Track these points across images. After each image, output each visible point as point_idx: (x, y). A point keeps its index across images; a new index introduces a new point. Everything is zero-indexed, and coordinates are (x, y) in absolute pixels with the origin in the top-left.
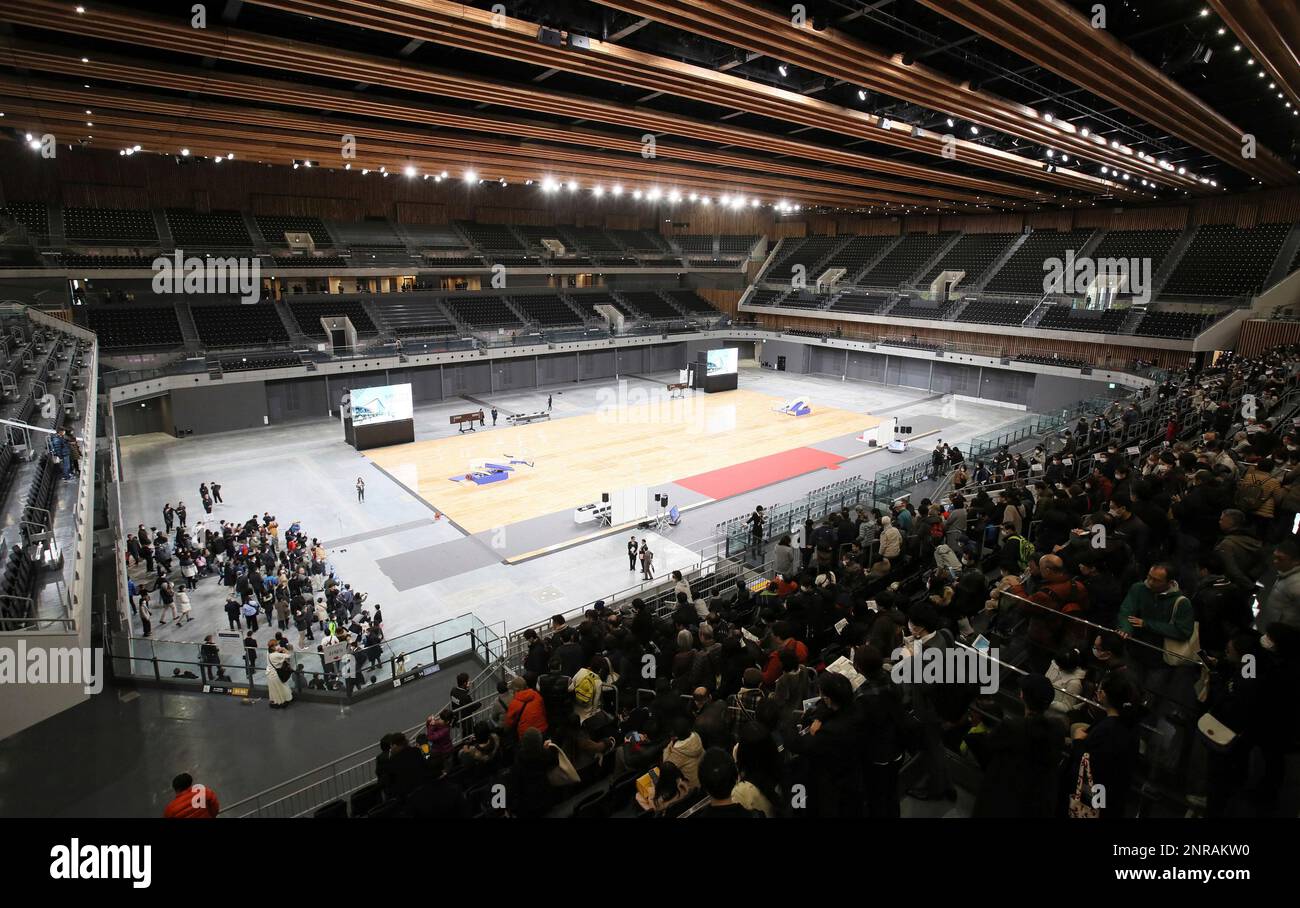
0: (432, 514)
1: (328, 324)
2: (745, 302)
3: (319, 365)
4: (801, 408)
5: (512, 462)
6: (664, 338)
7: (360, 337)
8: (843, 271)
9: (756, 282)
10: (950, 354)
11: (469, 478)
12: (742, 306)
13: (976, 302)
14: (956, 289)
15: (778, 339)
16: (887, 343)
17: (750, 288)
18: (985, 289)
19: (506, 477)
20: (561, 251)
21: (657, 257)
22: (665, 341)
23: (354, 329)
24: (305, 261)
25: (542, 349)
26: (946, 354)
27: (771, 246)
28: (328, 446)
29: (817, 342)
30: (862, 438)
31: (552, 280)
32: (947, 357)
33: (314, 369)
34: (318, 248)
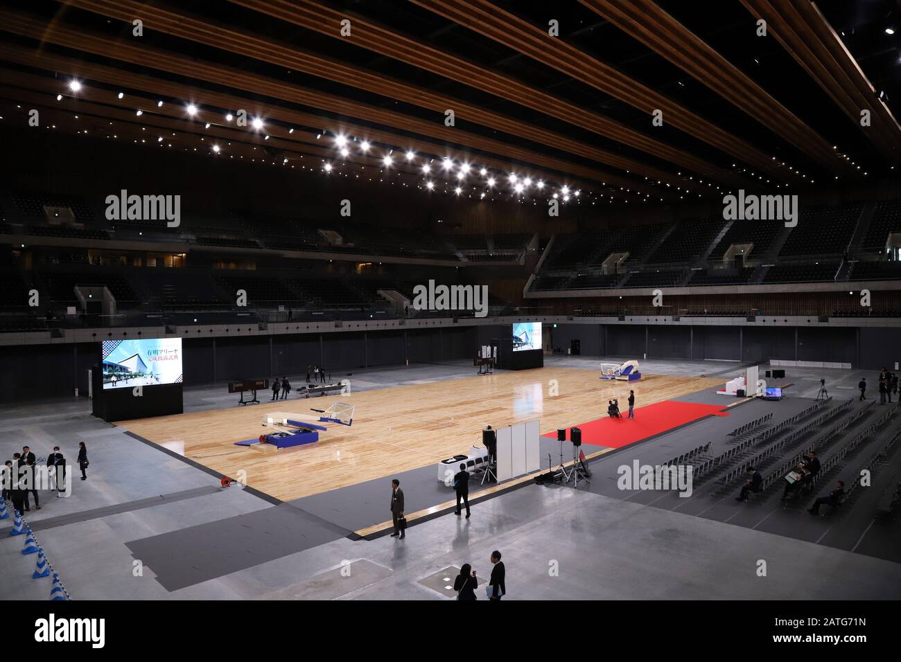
0: (218, 482)
1: (85, 295)
2: (530, 289)
3: (66, 331)
4: (632, 372)
5: (322, 420)
6: (455, 321)
7: (119, 307)
8: (626, 254)
9: (537, 271)
10: (762, 318)
11: (266, 439)
12: (526, 293)
13: (775, 267)
14: (749, 258)
15: (570, 322)
16: (689, 314)
17: (532, 277)
18: (780, 255)
19: (314, 438)
20: (339, 241)
21: (434, 252)
22: (456, 325)
23: (112, 298)
24: (63, 230)
25: (327, 327)
26: (757, 318)
27: (542, 244)
28: (67, 419)
29: (614, 321)
30: (725, 391)
31: (330, 266)
32: (759, 321)
33: (60, 336)
34: (78, 220)
